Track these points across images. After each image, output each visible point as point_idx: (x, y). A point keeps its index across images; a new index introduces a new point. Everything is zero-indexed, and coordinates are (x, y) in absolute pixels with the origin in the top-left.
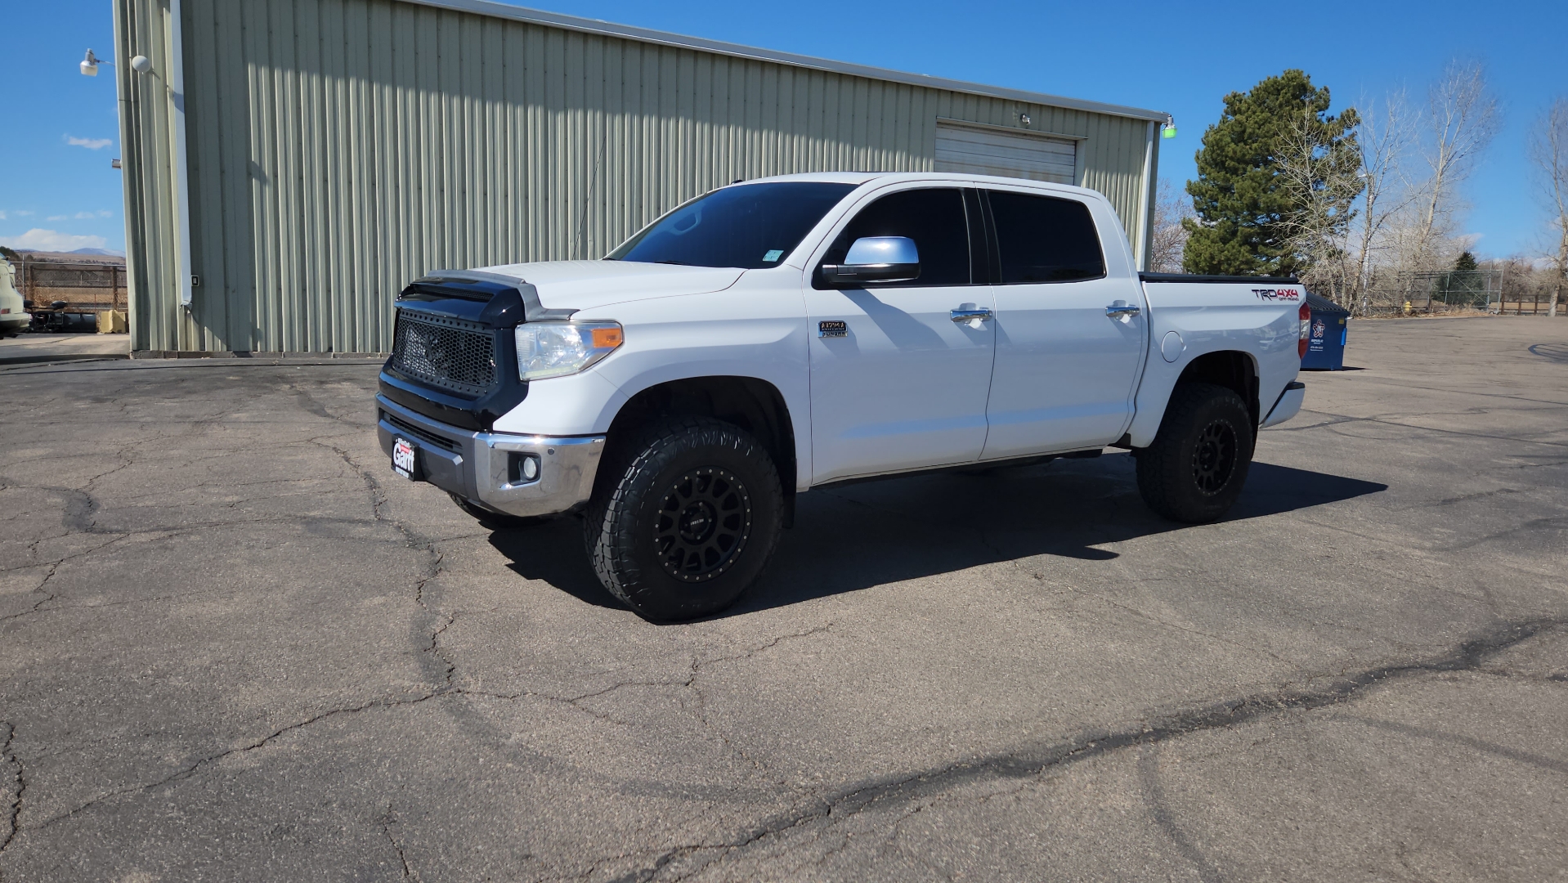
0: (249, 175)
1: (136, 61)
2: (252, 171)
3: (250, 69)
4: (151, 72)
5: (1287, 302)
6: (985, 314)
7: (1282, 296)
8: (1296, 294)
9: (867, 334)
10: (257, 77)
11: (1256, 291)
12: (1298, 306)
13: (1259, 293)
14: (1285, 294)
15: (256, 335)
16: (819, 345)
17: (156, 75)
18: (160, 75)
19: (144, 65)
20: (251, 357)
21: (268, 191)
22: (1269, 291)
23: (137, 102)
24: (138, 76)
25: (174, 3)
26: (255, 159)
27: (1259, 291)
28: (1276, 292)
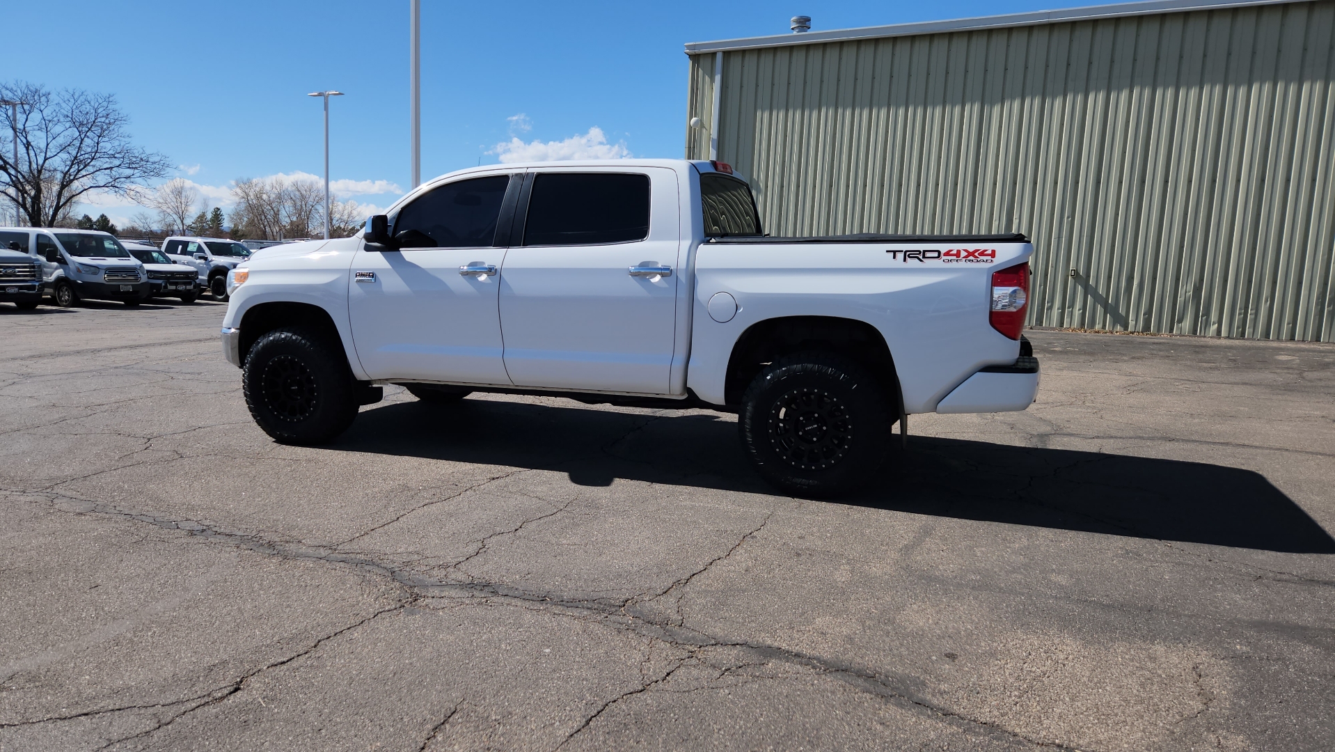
1: (694, 119)
2: (753, 183)
3: (759, 114)
4: (702, 126)
5: (963, 264)
6: (491, 271)
7: (955, 258)
8: (993, 254)
9: (392, 282)
10: (763, 117)
11: (895, 252)
12: (990, 269)
13: (900, 256)
14: (963, 254)
16: (356, 289)
18: (708, 128)
19: (696, 123)
21: (761, 197)
22: (924, 251)
23: (694, 147)
24: (695, 129)
25: (718, 78)
26: (755, 176)
27: (902, 251)
28: (943, 252)
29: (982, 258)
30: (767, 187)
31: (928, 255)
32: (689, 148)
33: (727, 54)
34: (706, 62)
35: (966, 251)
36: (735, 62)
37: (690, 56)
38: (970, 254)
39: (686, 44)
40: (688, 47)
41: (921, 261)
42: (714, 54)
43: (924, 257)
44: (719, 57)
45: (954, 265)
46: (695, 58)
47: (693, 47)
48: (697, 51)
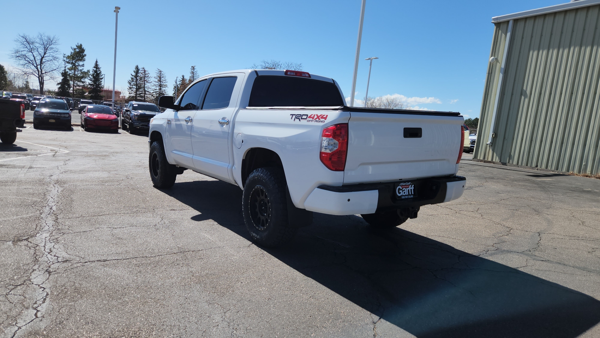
0: (521, 95)
1: (492, 58)
2: (523, 93)
3: (531, 53)
4: (497, 61)
6: (192, 120)
7: (311, 119)
8: (326, 118)
10: (533, 54)
11: (293, 115)
12: (322, 126)
13: (294, 118)
14: (315, 117)
15: (510, 157)
17: (499, 63)
19: (493, 60)
20: (507, 165)
21: (527, 100)
22: (303, 115)
23: (491, 73)
24: (493, 64)
25: (509, 35)
26: (525, 88)
27: (295, 115)
28: (309, 116)
29: (322, 120)
30: (531, 94)
31: (304, 117)
32: (489, 73)
33: (516, 21)
34: (503, 27)
35: (317, 115)
36: (521, 25)
37: (495, 24)
38: (318, 117)
39: (493, 18)
40: (494, 19)
41: (300, 120)
42: (508, 22)
43: (301, 119)
44: (511, 23)
45: (310, 123)
46: (498, 25)
47: (497, 19)
48: (498, 21)
